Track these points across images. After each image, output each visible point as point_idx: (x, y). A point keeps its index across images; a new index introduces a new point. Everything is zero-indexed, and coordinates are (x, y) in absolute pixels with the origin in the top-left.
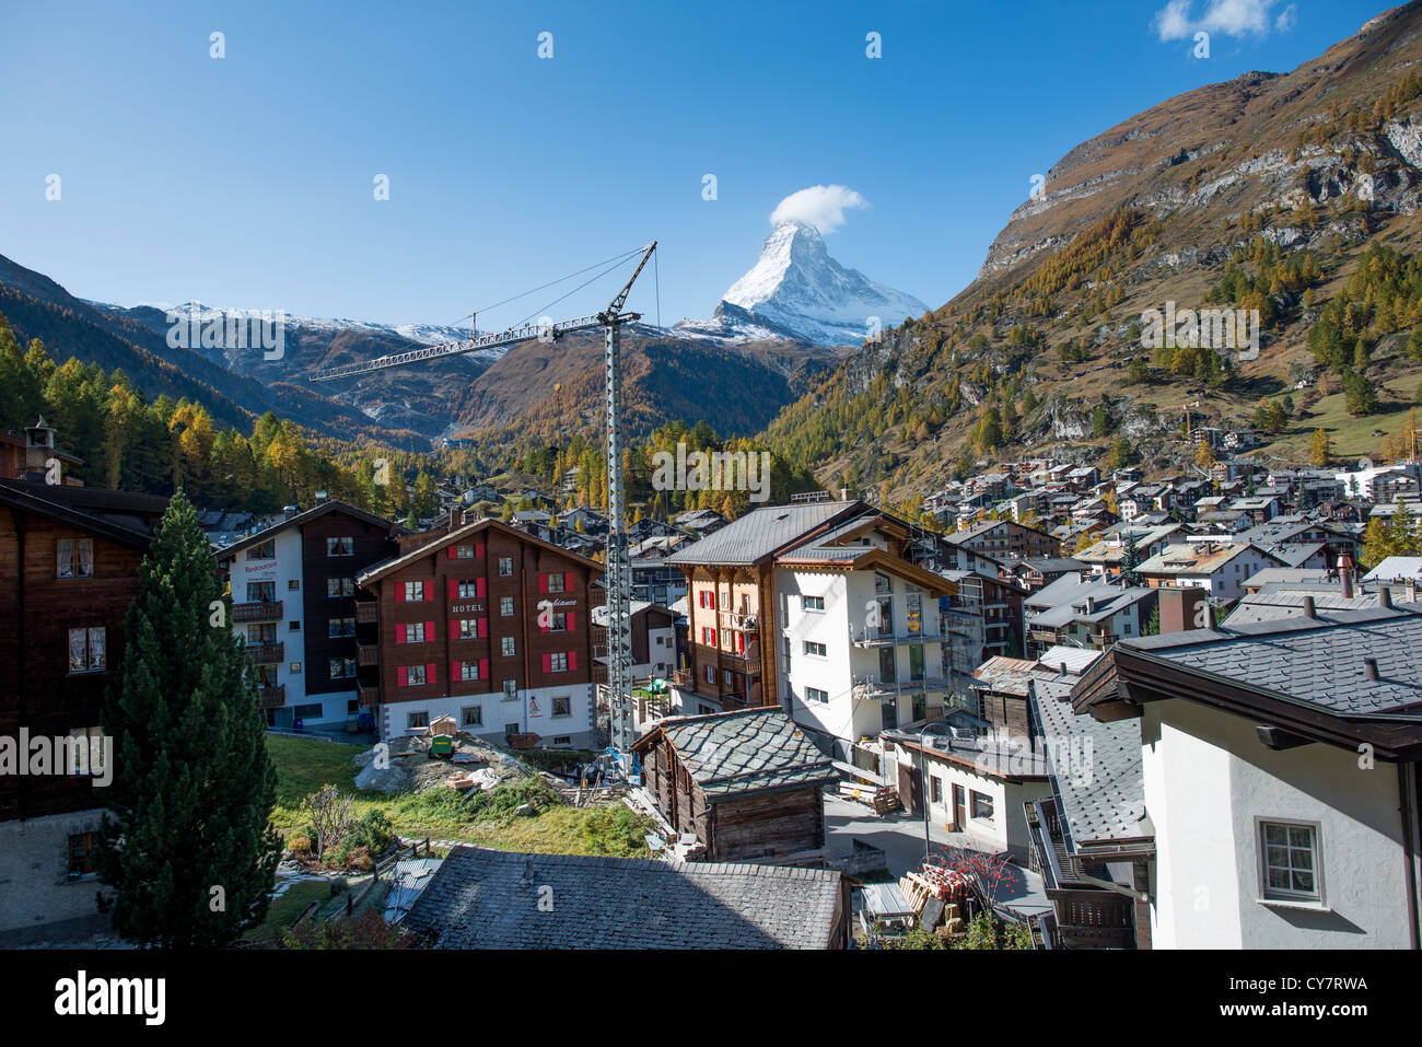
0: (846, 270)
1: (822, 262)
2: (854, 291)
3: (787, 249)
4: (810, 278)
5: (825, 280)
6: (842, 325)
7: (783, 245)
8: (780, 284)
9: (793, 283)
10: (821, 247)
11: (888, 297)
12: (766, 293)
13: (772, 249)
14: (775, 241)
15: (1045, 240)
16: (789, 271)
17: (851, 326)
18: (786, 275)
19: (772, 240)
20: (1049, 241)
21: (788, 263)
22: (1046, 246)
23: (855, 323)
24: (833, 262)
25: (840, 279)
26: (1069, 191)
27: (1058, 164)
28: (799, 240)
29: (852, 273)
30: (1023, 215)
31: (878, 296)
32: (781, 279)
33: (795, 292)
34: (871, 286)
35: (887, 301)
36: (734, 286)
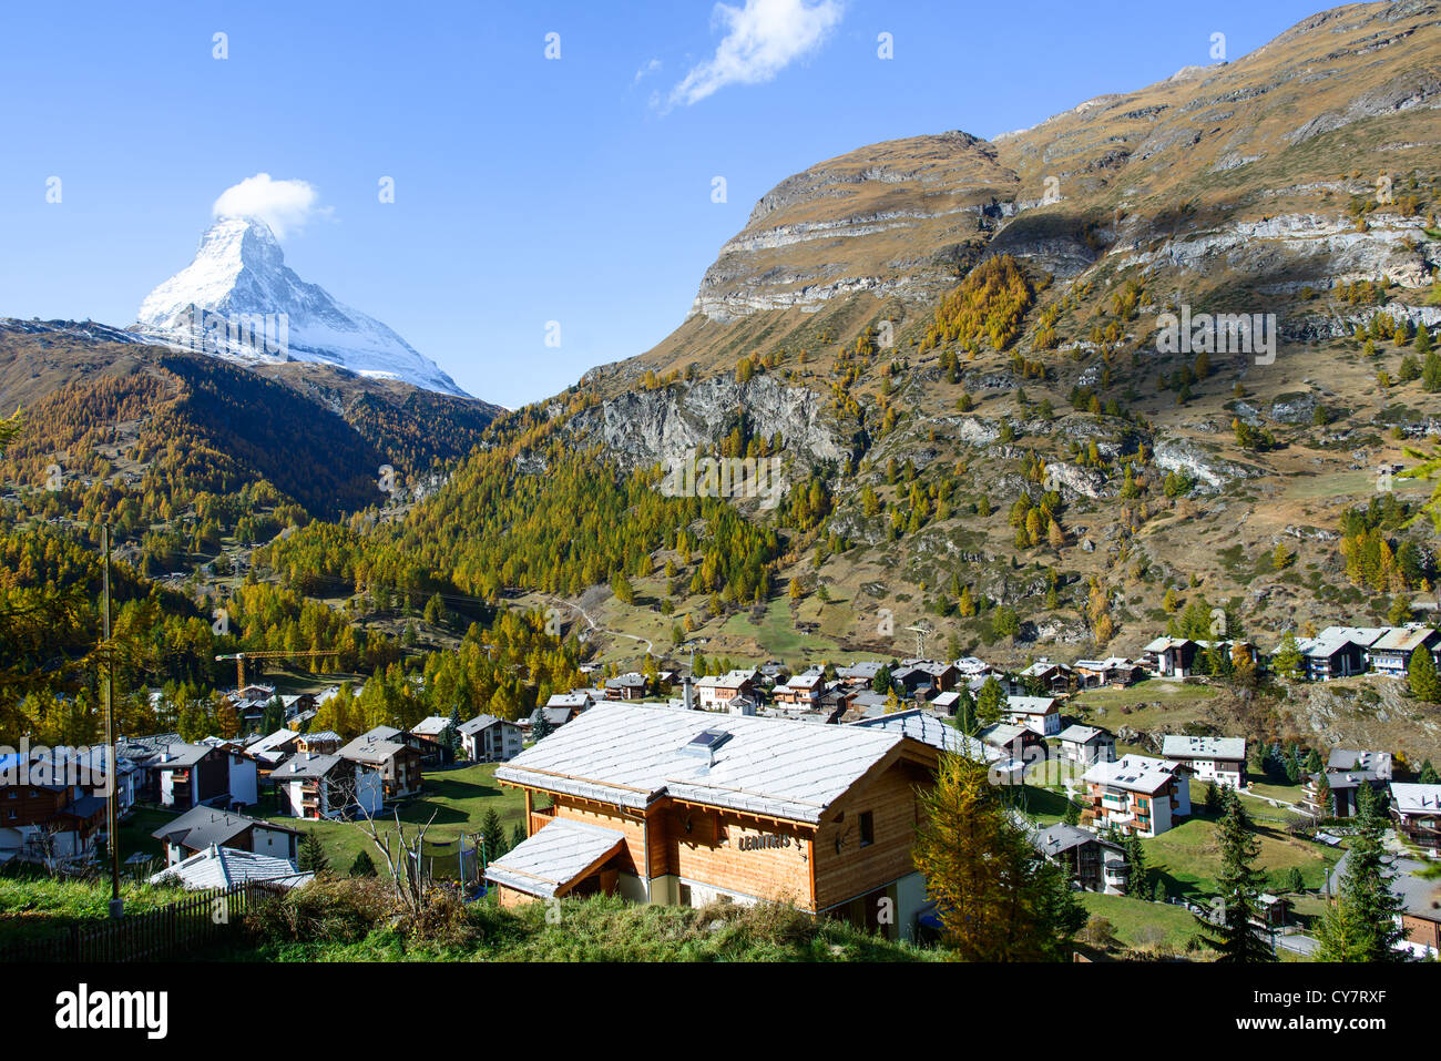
0: (305, 285)
1: (278, 270)
2: (316, 310)
3: (235, 248)
4: (267, 290)
5: (283, 294)
6: (311, 351)
7: (230, 243)
8: (231, 291)
9: (246, 295)
10: (278, 254)
11: (355, 321)
12: (211, 300)
13: (213, 247)
14: (218, 237)
15: (858, 281)
16: (242, 276)
17: (321, 352)
18: (237, 281)
19: (213, 235)
20: (864, 282)
21: (239, 267)
22: (858, 287)
23: (324, 349)
24: (288, 272)
25: (299, 295)
26: (827, 226)
27: (772, 193)
28: (250, 241)
29: (312, 289)
30: (749, 246)
31: (346, 320)
32: (232, 285)
33: (251, 304)
34: (337, 307)
35: (356, 327)
36: (160, 288)
